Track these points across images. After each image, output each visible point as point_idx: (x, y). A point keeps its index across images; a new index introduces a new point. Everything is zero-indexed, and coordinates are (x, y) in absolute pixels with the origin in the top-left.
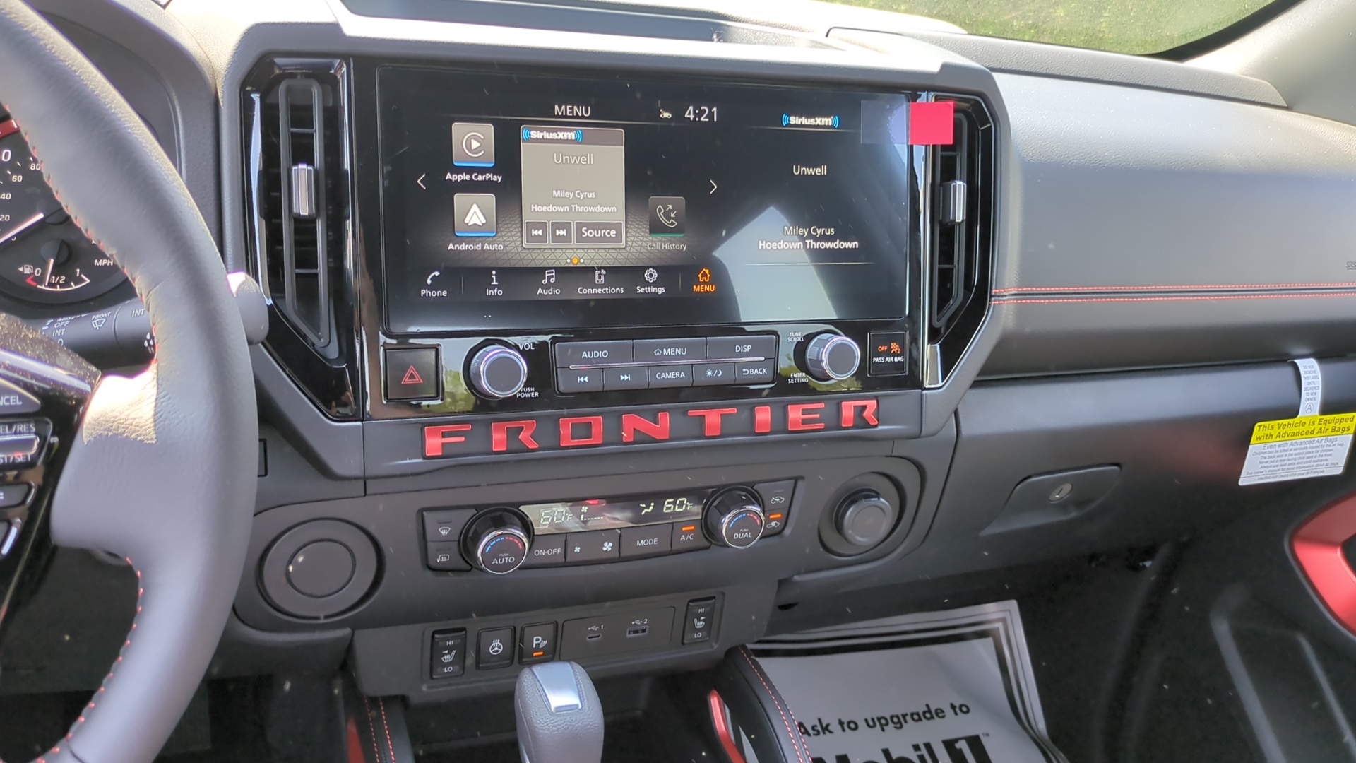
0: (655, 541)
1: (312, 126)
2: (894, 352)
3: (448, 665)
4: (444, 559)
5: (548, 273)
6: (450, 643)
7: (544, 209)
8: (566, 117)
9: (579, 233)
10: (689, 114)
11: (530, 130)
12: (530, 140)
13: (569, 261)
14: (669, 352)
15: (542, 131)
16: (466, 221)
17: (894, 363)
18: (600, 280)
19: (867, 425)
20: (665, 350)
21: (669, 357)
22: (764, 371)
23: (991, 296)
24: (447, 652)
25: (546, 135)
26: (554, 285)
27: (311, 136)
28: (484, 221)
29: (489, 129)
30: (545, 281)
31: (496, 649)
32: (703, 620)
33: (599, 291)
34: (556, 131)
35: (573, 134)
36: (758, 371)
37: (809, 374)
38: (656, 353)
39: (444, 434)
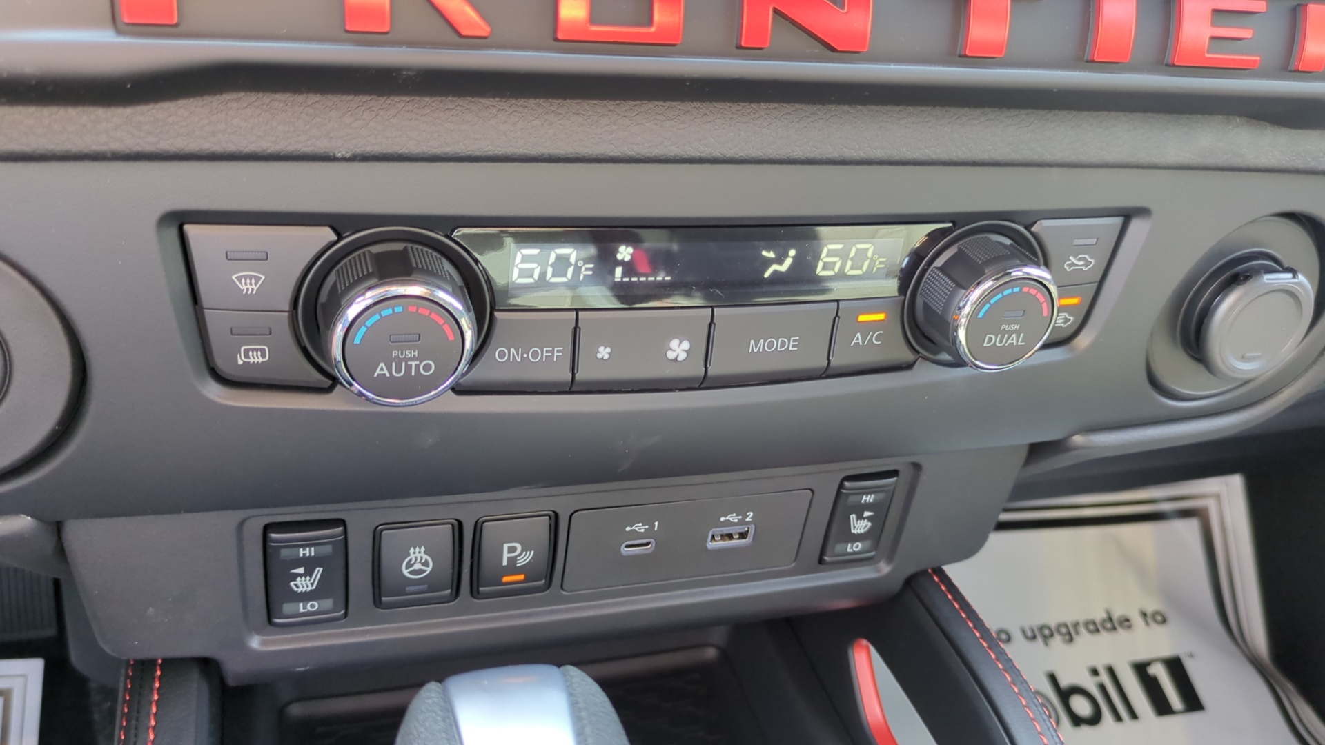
0: (791, 344)
3: (306, 597)
4: (256, 359)
6: (309, 552)
24: (301, 570)
31: (418, 566)
32: (869, 519)
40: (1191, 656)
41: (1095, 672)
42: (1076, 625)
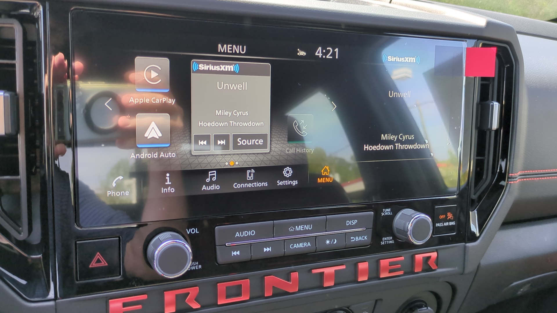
1: (14, 58)
2: (449, 218)
5: (211, 173)
7: (209, 124)
8: (227, 53)
9: (235, 142)
10: (319, 53)
11: (199, 63)
12: (199, 71)
13: (227, 164)
14: (300, 228)
15: (208, 64)
16: (146, 136)
17: (449, 226)
18: (250, 178)
19: (431, 270)
20: (296, 227)
21: (300, 232)
22: (365, 237)
23: (508, 178)
25: (211, 68)
26: (216, 183)
27: (14, 67)
28: (160, 135)
30: (208, 180)
33: (250, 185)
34: (219, 64)
35: (232, 67)
36: (361, 238)
37: (395, 238)
38: (291, 230)
39: (125, 305)
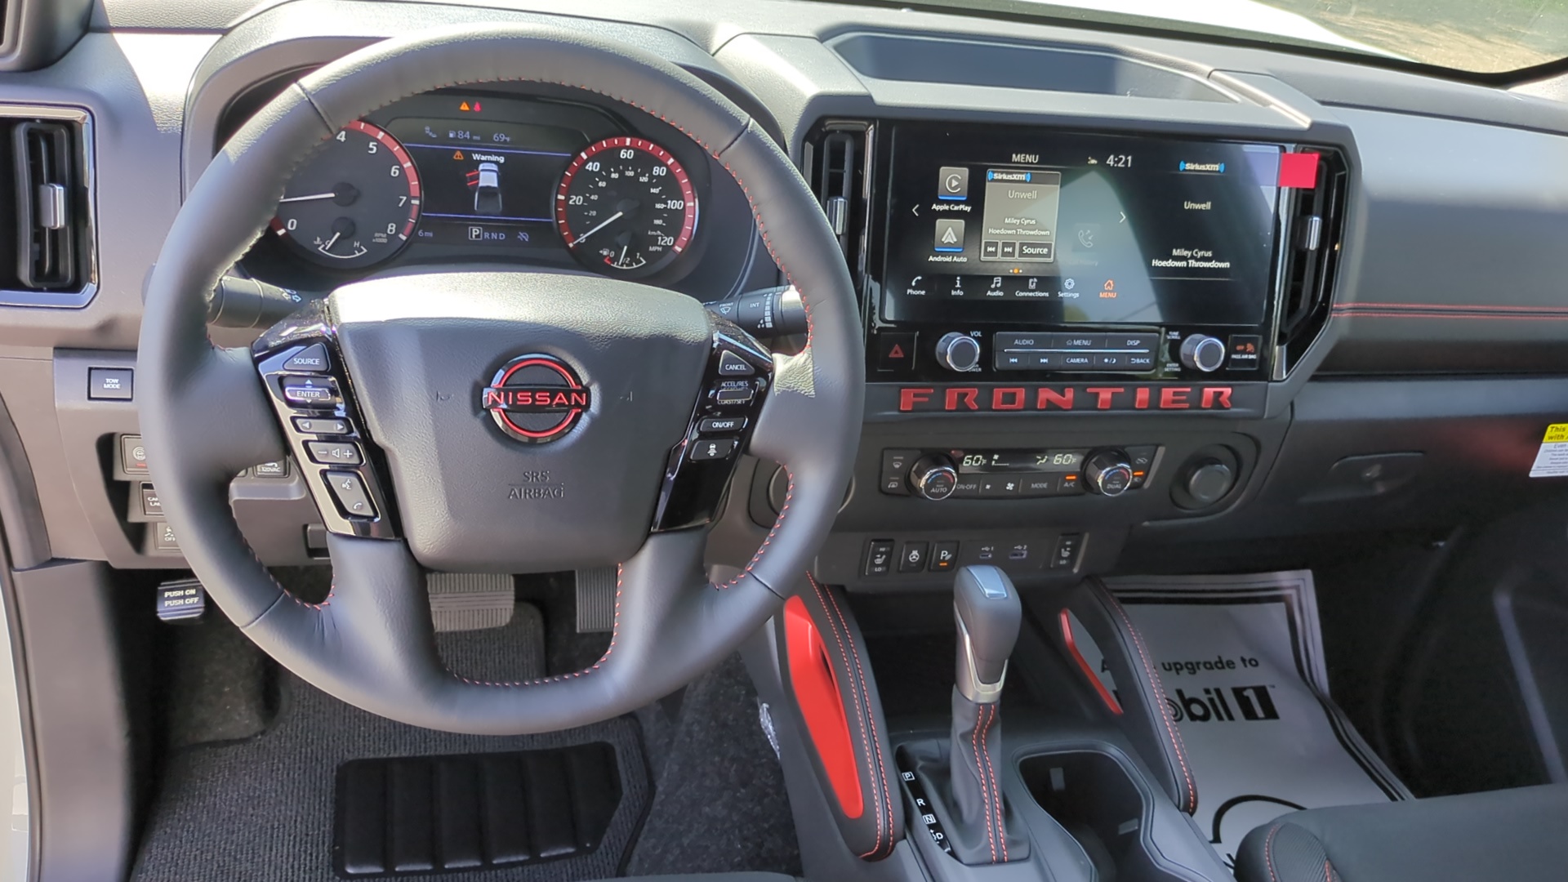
0: (1045, 485)
1: (842, 167)
2: (1249, 351)
3: (878, 566)
4: (893, 486)
5: (996, 280)
6: (882, 549)
7: (998, 231)
8: (1020, 163)
9: (1021, 250)
10: (1111, 161)
11: (994, 172)
12: (993, 180)
13: (1011, 271)
14: (1078, 342)
15: (1002, 173)
16: (943, 240)
17: (1248, 359)
18: (1032, 286)
19: (1222, 408)
20: (1075, 341)
21: (1078, 347)
22: (1148, 361)
23: (1332, 310)
24: (879, 556)
25: (1005, 177)
26: (1000, 289)
27: (842, 175)
28: (955, 240)
29: (965, 171)
30: (993, 286)
31: (914, 557)
32: (1069, 551)
33: (1031, 294)
34: (1011, 173)
35: (1024, 176)
36: (1142, 361)
37: (1181, 365)
38: (1069, 343)
39: (915, 395)
40: (1273, 687)
41: (1207, 691)
42: (1198, 664)
